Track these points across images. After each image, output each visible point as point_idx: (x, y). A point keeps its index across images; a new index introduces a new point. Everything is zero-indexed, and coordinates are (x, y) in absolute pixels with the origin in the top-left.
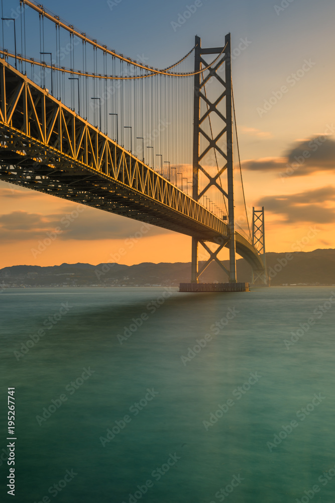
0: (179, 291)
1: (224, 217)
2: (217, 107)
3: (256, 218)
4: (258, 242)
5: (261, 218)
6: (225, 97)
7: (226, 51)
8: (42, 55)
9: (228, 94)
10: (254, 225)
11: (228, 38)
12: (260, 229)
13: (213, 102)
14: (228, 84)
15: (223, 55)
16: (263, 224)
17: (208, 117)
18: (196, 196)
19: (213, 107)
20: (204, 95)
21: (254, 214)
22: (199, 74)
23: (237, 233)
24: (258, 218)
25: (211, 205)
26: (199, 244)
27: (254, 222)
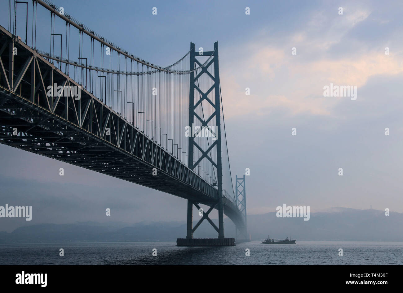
0: (177, 246)
1: (214, 183)
2: (208, 96)
3: (238, 184)
4: (241, 204)
5: (243, 184)
6: (214, 89)
7: (214, 54)
8: (81, 59)
9: (217, 86)
10: (237, 190)
11: (216, 45)
12: (242, 193)
13: (205, 92)
14: (216, 79)
15: (213, 57)
16: (244, 190)
17: (200, 104)
18: (192, 166)
19: (205, 96)
20: (197, 86)
21: (237, 181)
22: (194, 72)
23: (224, 197)
24: (240, 184)
25: (204, 174)
26: (194, 205)
27: (237, 187)
